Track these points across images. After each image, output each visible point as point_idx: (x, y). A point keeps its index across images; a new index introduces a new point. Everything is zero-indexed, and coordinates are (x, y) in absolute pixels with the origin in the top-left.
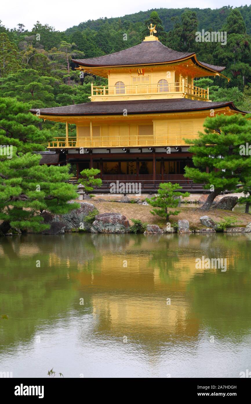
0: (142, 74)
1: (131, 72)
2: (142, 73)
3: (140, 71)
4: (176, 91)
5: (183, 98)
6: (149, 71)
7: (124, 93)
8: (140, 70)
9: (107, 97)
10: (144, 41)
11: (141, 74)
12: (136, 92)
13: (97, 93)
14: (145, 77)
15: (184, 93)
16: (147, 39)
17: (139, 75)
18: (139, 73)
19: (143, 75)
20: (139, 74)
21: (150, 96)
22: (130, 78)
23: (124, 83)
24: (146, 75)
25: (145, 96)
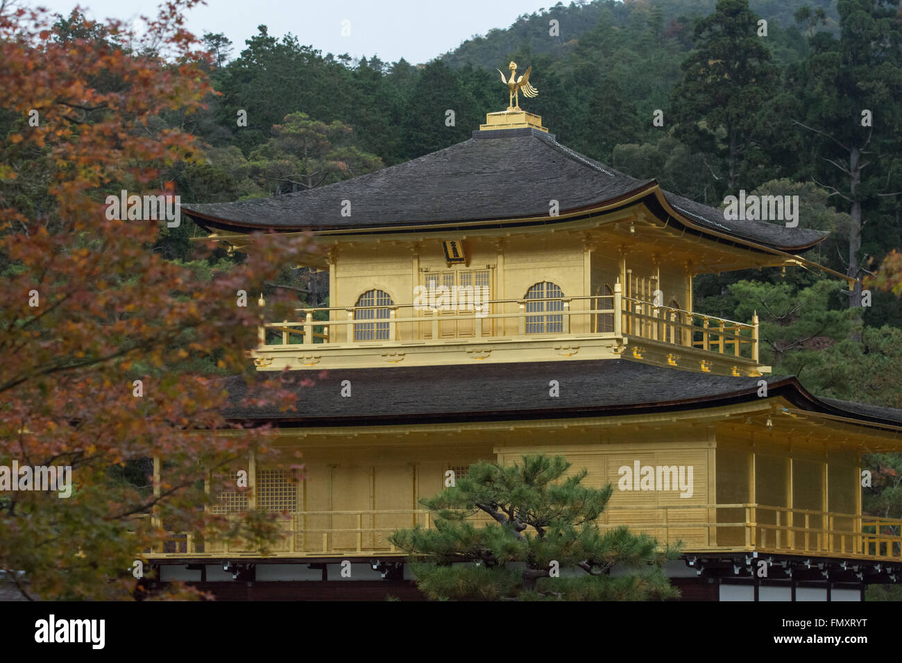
0: (462, 259)
1: (419, 252)
2: (461, 255)
3: (455, 250)
4: (600, 330)
5: (618, 357)
6: (490, 250)
7: (384, 335)
8: (453, 244)
9: (317, 354)
10: (482, 128)
11: (457, 260)
12: (435, 333)
13: (285, 335)
14: (474, 275)
15: (620, 336)
16: (495, 121)
17: (449, 266)
18: (451, 255)
19: (468, 265)
20: (449, 259)
21: (488, 348)
22: (416, 276)
23: (392, 298)
24: (477, 264)
25: (469, 349)
